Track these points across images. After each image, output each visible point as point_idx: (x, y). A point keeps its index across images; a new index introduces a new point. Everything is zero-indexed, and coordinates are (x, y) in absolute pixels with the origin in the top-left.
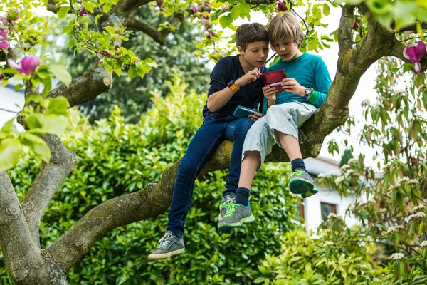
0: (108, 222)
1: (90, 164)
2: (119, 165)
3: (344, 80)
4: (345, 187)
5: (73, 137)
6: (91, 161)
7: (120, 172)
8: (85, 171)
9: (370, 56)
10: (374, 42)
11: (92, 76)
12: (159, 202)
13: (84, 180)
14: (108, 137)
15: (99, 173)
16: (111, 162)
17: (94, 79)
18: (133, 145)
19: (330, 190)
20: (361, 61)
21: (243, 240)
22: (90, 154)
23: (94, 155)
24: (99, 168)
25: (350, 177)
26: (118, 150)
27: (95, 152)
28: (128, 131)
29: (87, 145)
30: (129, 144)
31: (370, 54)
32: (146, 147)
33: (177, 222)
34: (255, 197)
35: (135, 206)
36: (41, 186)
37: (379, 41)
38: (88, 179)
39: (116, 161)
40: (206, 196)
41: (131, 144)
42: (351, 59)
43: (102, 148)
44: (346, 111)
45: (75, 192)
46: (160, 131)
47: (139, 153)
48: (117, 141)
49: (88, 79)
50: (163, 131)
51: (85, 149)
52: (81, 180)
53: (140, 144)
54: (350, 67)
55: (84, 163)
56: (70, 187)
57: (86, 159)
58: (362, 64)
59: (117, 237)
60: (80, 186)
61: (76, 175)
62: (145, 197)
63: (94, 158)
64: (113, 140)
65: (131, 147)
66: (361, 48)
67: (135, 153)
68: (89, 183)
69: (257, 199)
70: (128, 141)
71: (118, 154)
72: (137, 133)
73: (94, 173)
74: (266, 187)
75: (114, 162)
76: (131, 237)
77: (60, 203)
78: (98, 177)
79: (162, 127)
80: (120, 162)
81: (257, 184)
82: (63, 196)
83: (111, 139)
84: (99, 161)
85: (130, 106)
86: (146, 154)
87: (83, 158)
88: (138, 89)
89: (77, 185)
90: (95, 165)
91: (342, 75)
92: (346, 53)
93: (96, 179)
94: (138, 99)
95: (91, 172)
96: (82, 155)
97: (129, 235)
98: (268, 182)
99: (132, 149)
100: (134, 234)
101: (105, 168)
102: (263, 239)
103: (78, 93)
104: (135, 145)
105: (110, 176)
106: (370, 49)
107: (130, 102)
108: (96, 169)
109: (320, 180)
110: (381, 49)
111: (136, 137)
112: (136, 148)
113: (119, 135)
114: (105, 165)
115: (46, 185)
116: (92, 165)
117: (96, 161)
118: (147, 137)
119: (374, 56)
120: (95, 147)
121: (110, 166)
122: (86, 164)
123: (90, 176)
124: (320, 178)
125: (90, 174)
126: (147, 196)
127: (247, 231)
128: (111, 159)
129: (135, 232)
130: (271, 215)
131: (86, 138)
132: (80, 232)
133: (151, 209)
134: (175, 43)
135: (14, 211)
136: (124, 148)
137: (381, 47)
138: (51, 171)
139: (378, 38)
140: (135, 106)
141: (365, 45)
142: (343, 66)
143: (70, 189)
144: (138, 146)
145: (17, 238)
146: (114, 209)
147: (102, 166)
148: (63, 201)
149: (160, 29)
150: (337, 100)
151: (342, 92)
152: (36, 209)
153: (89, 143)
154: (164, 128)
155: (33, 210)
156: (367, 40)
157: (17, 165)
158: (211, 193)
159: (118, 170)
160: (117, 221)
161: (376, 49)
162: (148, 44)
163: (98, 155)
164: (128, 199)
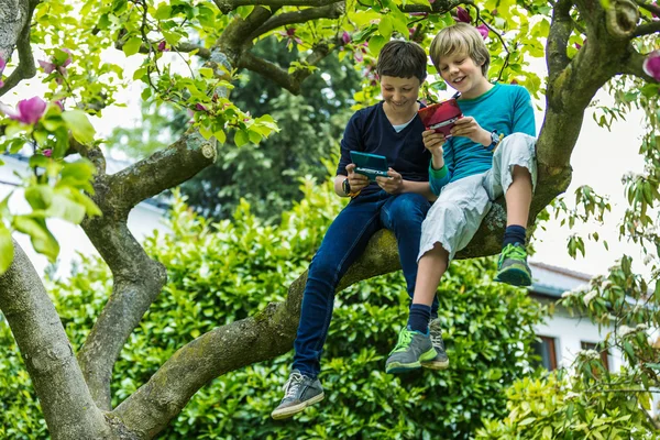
0: (207, 366)
1: (204, 289)
2: (250, 288)
3: (558, 120)
4: (598, 308)
5: (179, 249)
6: (207, 284)
7: (251, 299)
8: (197, 299)
9: (594, 77)
10: (597, 52)
11: (185, 146)
12: (286, 332)
13: (195, 314)
14: (232, 246)
15: (218, 301)
16: (238, 285)
17: (189, 148)
18: (270, 258)
19: (581, 317)
20: (580, 86)
22: (204, 273)
23: (211, 274)
24: (219, 294)
25: (607, 292)
26: (247, 265)
27: (212, 270)
28: (262, 237)
29: (199, 260)
30: (264, 256)
31: (592, 74)
32: (290, 260)
33: (309, 353)
34: (462, 330)
35: (249, 338)
36: (111, 318)
37: (604, 51)
38: (202, 313)
39: (245, 283)
40: (383, 330)
41: (267, 256)
42: (565, 84)
43: (223, 265)
44: (568, 171)
45: (181, 332)
46: (312, 233)
47: (280, 270)
48: (245, 253)
49: (180, 150)
50: (316, 235)
51: (198, 266)
52: (191, 314)
53: (280, 254)
54: (564, 97)
55: (196, 288)
56: (174, 324)
57: (199, 281)
58: (582, 91)
59: (248, 399)
60: (190, 323)
61: (183, 307)
62: (263, 324)
63: (212, 279)
64: (240, 251)
65: (267, 261)
66: (578, 66)
67: (274, 269)
68: (202, 317)
69: (464, 333)
70: (262, 252)
71: (247, 272)
72: (277, 239)
73: (211, 303)
74: (481, 314)
75: (243, 285)
76: (271, 399)
77: (160, 349)
78: (217, 309)
79: (315, 228)
80: (253, 284)
81: (464, 310)
82: (165, 340)
83: (236, 249)
84: (219, 283)
85: (272, 201)
86: (291, 270)
87: (195, 279)
89: (184, 321)
90: (213, 290)
91: (554, 111)
92: (557, 76)
93: (215, 313)
95: (207, 301)
96: (193, 276)
97: (266, 396)
98: (481, 305)
99: (269, 263)
100: (274, 394)
101: (228, 294)
102: (477, 396)
103: (164, 172)
104: (274, 258)
105: (236, 307)
106: (591, 65)
107: (271, 196)
108: (214, 296)
109: (565, 303)
110: (609, 64)
111: (274, 245)
112: (275, 262)
113: (248, 243)
114: (228, 289)
115: (120, 315)
116: (208, 291)
117: (214, 285)
118: (291, 243)
119: (600, 77)
120: (211, 263)
121: (235, 291)
122: (199, 290)
123: (204, 308)
124: (565, 298)
125: (204, 304)
126: (267, 323)
127: (450, 383)
128: (238, 280)
129: (275, 390)
130: (489, 358)
131: (198, 249)
132: (164, 383)
133: (274, 343)
134: (338, 103)
135: (60, 354)
136: (257, 263)
137: (608, 60)
138: (128, 295)
139: (603, 46)
140: (280, 202)
141: (584, 60)
142: (553, 98)
143: (175, 328)
144: (277, 257)
145: (67, 394)
146: (216, 345)
147: (223, 291)
148: (165, 347)
149: (291, 71)
150: (550, 153)
151: (556, 138)
152: (104, 354)
153: (203, 258)
154: (318, 230)
155: (99, 354)
156: (587, 52)
157: (96, 295)
158: (390, 324)
159: (246, 297)
160: (223, 364)
161: (601, 64)
162: (296, 107)
163: (217, 274)
164: (238, 329)
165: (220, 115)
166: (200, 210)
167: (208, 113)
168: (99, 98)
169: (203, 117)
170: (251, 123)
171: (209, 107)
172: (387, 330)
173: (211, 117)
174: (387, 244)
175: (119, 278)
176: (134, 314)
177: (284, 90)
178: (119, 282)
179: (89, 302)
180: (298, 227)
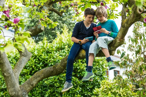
0: (42, 76)
1: (36, 57)
3: (123, 30)
4: (122, 65)
5: (30, 47)
6: (36, 55)
7: (46, 59)
8: (34, 59)
9: (132, 21)
10: (134, 17)
12: (60, 70)
13: (34, 62)
15: (39, 59)
17: (38, 28)
19: (117, 66)
20: (129, 23)
21: (87, 83)
22: (36, 53)
24: (39, 58)
25: (124, 62)
28: (49, 46)
32: (55, 51)
33: (69, 78)
35: (52, 71)
36: (19, 64)
37: (135, 16)
39: (45, 55)
40: (75, 68)
41: (50, 50)
42: (126, 22)
43: (40, 51)
44: (124, 40)
45: (31, 66)
46: (60, 45)
47: (52, 53)
48: (45, 49)
49: (36, 28)
50: (61, 46)
51: (34, 51)
52: (33, 62)
54: (125, 25)
57: (35, 55)
58: (130, 24)
59: (45, 81)
60: (32, 64)
61: (31, 60)
62: (55, 68)
63: (37, 54)
64: (44, 48)
65: (50, 51)
66: (129, 19)
67: (51, 53)
71: (45, 53)
73: (37, 60)
74: (96, 65)
75: (44, 56)
77: (26, 69)
79: (60, 44)
80: (46, 56)
82: (27, 67)
83: (43, 48)
84: (39, 55)
85: (50, 37)
86: (55, 53)
87: (34, 54)
88: (52, 31)
89: (31, 63)
90: (38, 57)
91: (123, 28)
92: (124, 20)
93: (38, 62)
94: (52, 35)
95: (36, 59)
97: (49, 81)
98: (96, 63)
100: (50, 80)
101: (41, 58)
102: (94, 83)
105: (43, 61)
110: (136, 19)
111: (52, 47)
112: (51, 51)
113: (46, 47)
114: (41, 57)
115: (21, 63)
116: (37, 57)
117: (38, 56)
118: (55, 47)
119: (134, 21)
120: (38, 51)
121: (43, 57)
123: (36, 61)
124: (114, 61)
125: (36, 60)
128: (43, 55)
129: (51, 80)
130: (97, 74)
132: (33, 80)
133: (57, 72)
134: (65, 16)
135: (11, 72)
136: (47, 51)
137: (136, 18)
138: (23, 59)
139: (135, 15)
140: (51, 37)
141: (131, 18)
142: (123, 25)
143: (29, 65)
144: (52, 50)
145: (12, 81)
146: (44, 72)
147: (40, 57)
148: (27, 69)
149: (60, 11)
150: (121, 36)
151: (122, 33)
152: (18, 72)
153: (36, 49)
154: (61, 45)
155: (17, 72)
156: (131, 16)
157: (11, 56)
158: (77, 67)
159: (45, 59)
160: (45, 76)
161: (134, 19)
162: (56, 16)
163: (39, 53)
164: (49, 69)
165: (46, 21)
166: (33, 37)
167: (44, 21)
168: (17, 14)
169: (43, 22)
170: (53, 23)
171: (44, 19)
172: (76, 68)
173: (44, 22)
174: (83, 53)
175: (21, 55)
176: (24, 63)
177: (53, 12)
178: (21, 56)
179: (10, 58)
180: (57, 44)
